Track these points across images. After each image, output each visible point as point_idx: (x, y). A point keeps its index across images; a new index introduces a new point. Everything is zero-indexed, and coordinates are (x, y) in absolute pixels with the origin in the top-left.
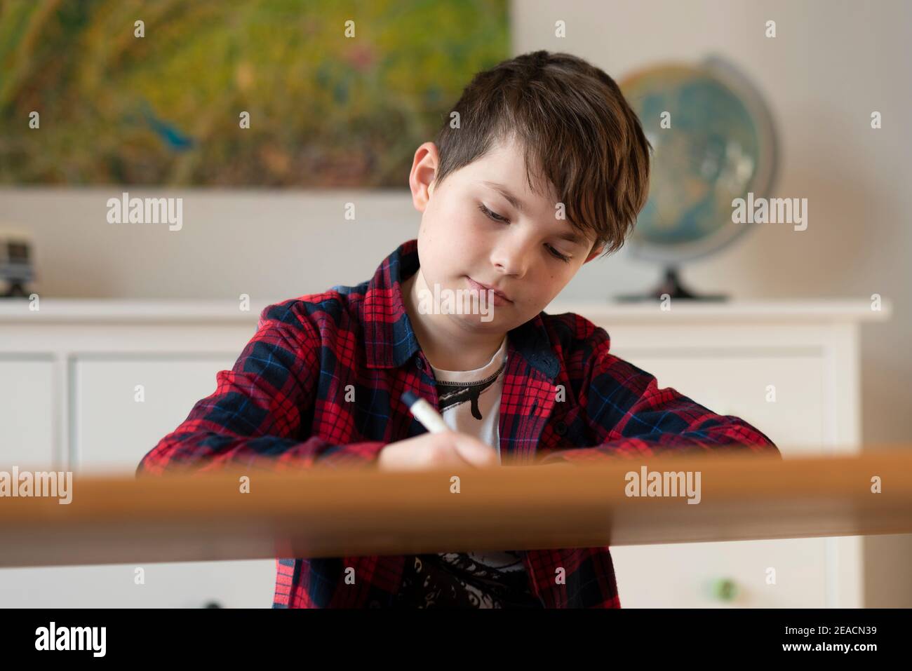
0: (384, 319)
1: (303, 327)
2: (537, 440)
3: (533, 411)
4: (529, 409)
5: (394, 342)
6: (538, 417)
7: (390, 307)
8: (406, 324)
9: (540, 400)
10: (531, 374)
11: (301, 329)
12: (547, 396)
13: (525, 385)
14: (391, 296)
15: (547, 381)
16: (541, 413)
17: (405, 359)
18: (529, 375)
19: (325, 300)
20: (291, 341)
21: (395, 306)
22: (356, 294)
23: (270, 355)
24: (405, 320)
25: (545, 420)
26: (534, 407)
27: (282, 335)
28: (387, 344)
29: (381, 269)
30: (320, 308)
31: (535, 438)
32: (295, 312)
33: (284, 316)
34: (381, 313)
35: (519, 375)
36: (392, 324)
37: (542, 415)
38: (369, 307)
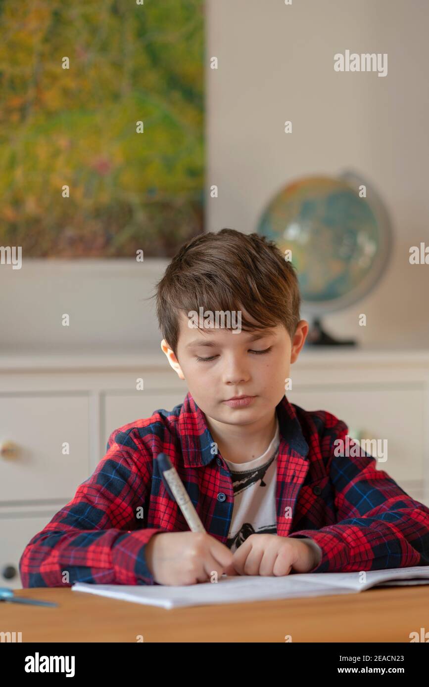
0: (193, 433)
1: (138, 448)
2: (295, 500)
3: (293, 479)
4: (290, 478)
5: (201, 449)
6: (295, 484)
7: (196, 424)
8: (208, 436)
9: (296, 472)
10: (292, 454)
11: (136, 450)
12: (302, 468)
13: (288, 461)
14: (196, 417)
15: (301, 458)
16: (297, 480)
17: (210, 460)
18: (290, 454)
19: (152, 423)
20: (129, 460)
21: (200, 425)
22: (173, 416)
23: (114, 472)
24: (207, 434)
25: (300, 485)
26: (293, 477)
27: (123, 456)
28: (196, 450)
29: (187, 399)
30: (149, 431)
31: (294, 498)
32: (132, 437)
33: (125, 441)
34: (191, 429)
35: (284, 454)
36: (199, 436)
37: (298, 482)
38: (183, 425)
